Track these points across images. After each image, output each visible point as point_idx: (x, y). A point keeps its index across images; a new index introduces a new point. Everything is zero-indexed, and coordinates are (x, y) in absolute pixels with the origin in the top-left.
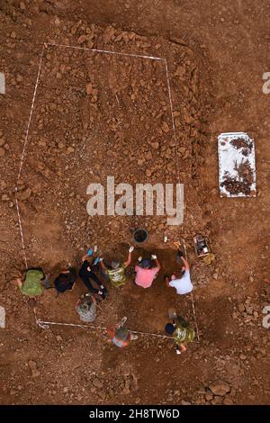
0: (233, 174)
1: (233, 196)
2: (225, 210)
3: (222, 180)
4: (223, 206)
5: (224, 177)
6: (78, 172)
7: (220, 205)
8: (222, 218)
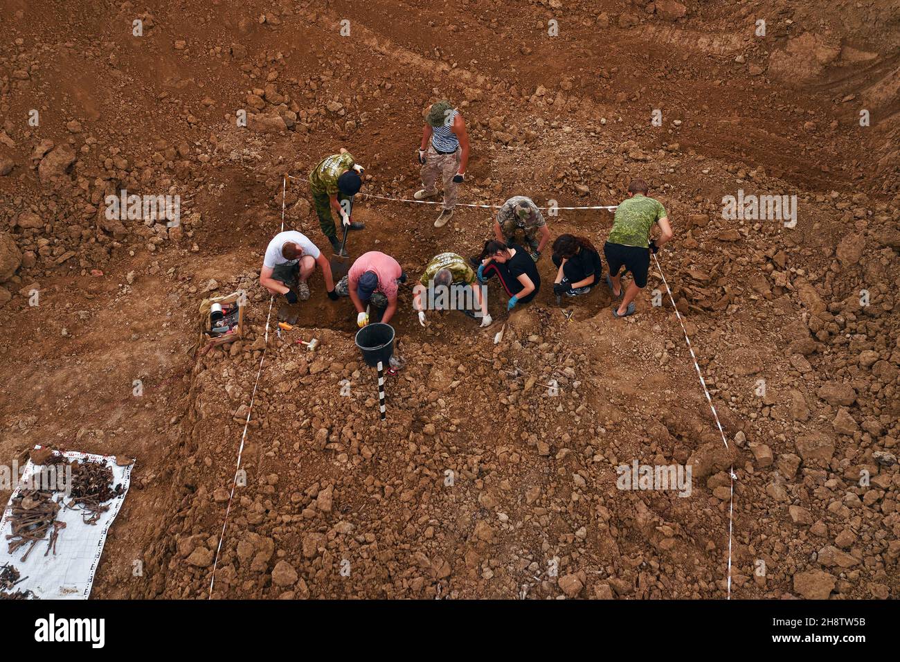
0: (72, 517)
1: (99, 459)
2: (136, 426)
3: (115, 504)
4: (136, 437)
5: (106, 509)
6: (545, 520)
7: (143, 442)
8: (153, 409)
